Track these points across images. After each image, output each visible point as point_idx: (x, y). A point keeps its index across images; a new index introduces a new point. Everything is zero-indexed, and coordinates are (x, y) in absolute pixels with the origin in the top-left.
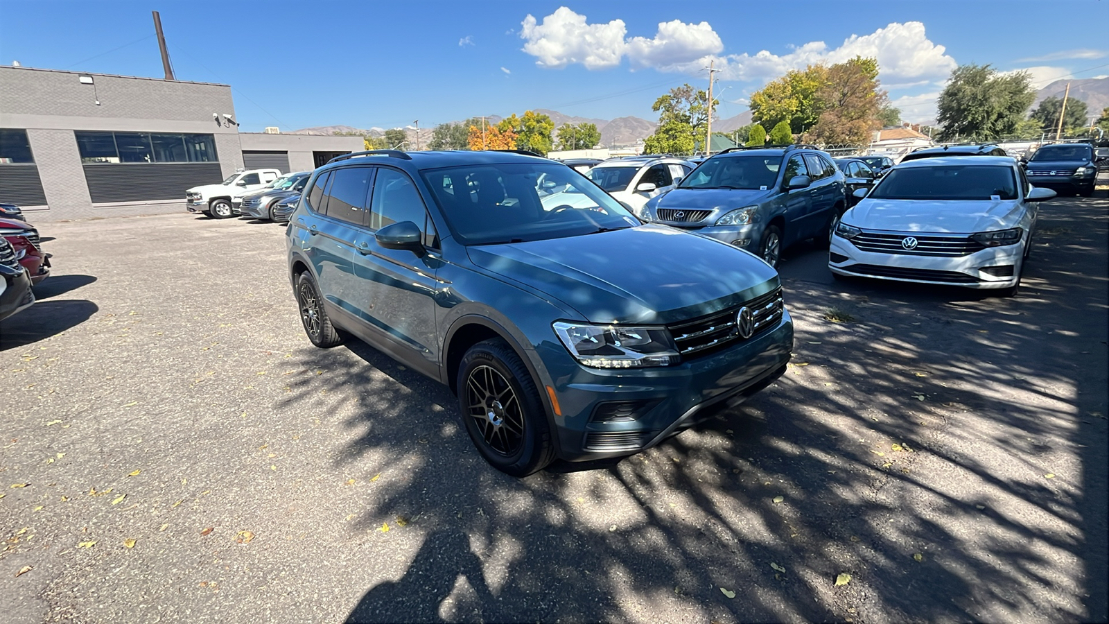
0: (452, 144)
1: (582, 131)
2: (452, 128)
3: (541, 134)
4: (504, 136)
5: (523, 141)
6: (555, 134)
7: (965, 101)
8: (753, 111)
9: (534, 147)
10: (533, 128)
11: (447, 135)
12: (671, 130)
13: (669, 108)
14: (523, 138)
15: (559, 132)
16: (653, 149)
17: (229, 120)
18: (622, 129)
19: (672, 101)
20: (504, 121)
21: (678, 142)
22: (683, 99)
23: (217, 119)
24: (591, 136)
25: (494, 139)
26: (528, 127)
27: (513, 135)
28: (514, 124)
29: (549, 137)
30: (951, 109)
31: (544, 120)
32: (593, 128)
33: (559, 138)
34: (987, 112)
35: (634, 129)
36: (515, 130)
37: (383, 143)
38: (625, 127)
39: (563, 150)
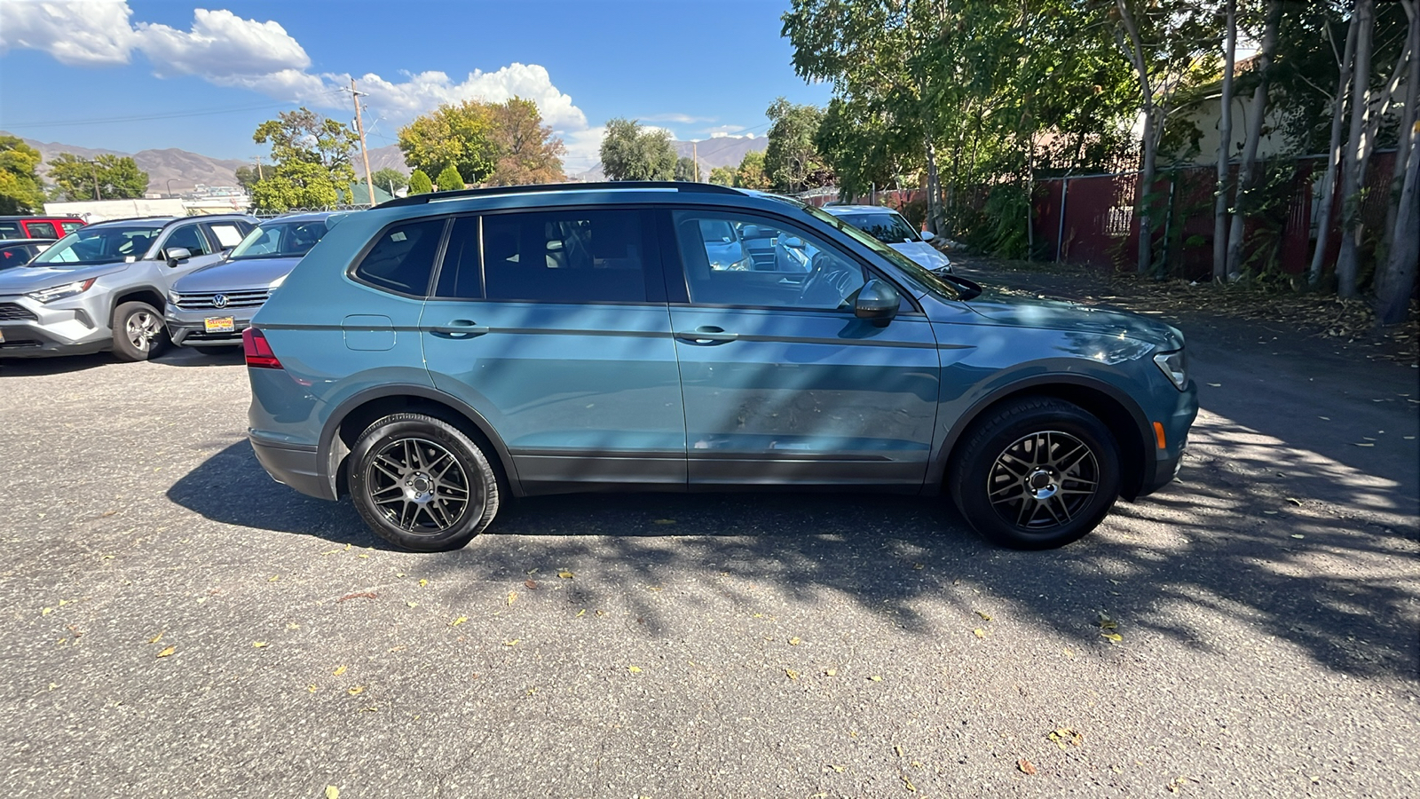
1: (105, 167)
3: (14, 170)
6: (43, 170)
7: (624, 155)
8: (405, 152)
12: (295, 172)
13: (282, 141)
15: (53, 168)
16: (270, 200)
18: (162, 168)
19: (284, 131)
21: (311, 191)
22: (303, 130)
24: (128, 178)
29: (32, 176)
30: (613, 162)
31: (11, 144)
32: (127, 163)
33: (54, 179)
34: (645, 168)
35: (185, 169)
38: (168, 164)
39: (70, 199)
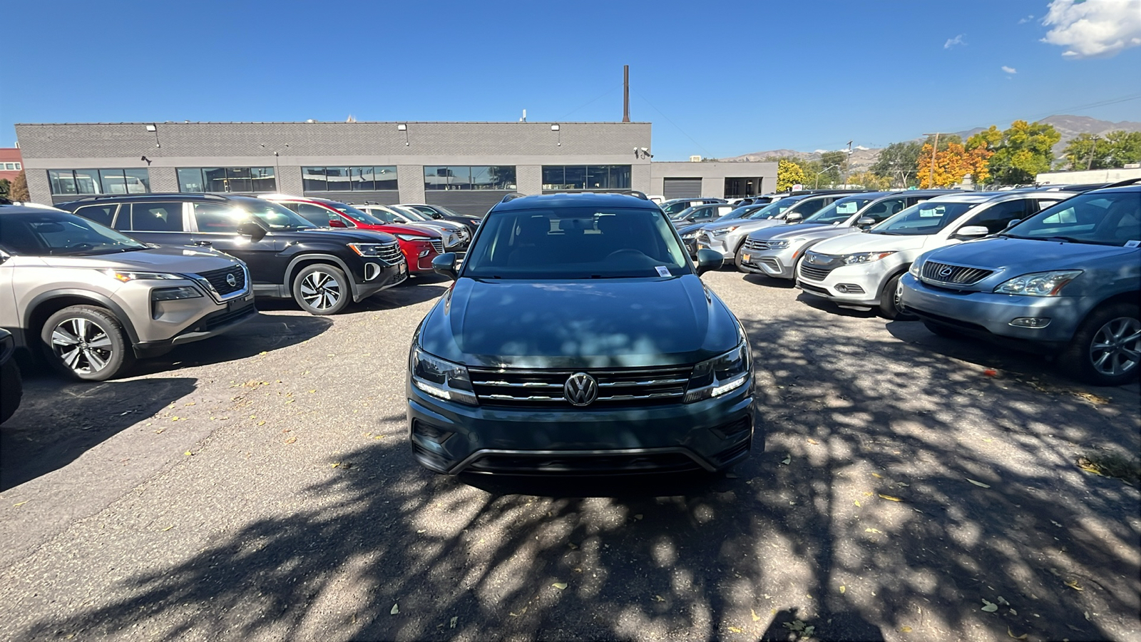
0: (902, 165)
1: (1113, 142)
2: (905, 147)
3: (1035, 150)
4: (971, 155)
5: (1001, 160)
6: (1059, 148)
9: (1017, 166)
10: (1022, 142)
11: (897, 155)
14: (1002, 157)
15: (1068, 146)
17: (645, 153)
20: (977, 136)
23: (636, 152)
25: (955, 158)
26: (1014, 142)
27: (986, 153)
28: (991, 139)
29: (1046, 153)
33: (1065, 154)
36: (992, 146)
37: (817, 166)
39: (1070, 170)
